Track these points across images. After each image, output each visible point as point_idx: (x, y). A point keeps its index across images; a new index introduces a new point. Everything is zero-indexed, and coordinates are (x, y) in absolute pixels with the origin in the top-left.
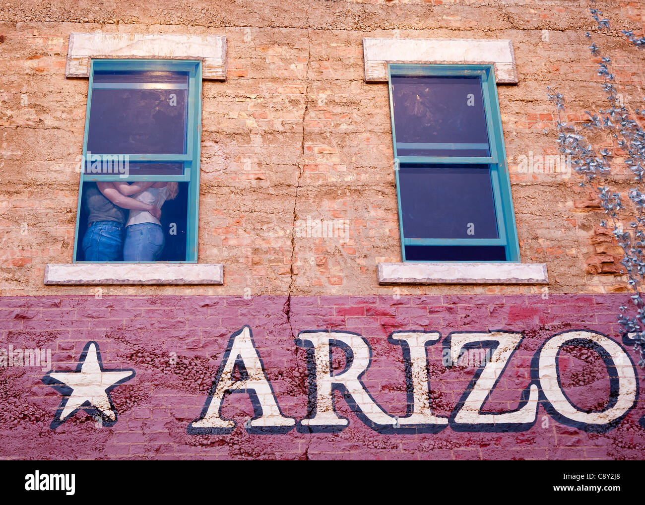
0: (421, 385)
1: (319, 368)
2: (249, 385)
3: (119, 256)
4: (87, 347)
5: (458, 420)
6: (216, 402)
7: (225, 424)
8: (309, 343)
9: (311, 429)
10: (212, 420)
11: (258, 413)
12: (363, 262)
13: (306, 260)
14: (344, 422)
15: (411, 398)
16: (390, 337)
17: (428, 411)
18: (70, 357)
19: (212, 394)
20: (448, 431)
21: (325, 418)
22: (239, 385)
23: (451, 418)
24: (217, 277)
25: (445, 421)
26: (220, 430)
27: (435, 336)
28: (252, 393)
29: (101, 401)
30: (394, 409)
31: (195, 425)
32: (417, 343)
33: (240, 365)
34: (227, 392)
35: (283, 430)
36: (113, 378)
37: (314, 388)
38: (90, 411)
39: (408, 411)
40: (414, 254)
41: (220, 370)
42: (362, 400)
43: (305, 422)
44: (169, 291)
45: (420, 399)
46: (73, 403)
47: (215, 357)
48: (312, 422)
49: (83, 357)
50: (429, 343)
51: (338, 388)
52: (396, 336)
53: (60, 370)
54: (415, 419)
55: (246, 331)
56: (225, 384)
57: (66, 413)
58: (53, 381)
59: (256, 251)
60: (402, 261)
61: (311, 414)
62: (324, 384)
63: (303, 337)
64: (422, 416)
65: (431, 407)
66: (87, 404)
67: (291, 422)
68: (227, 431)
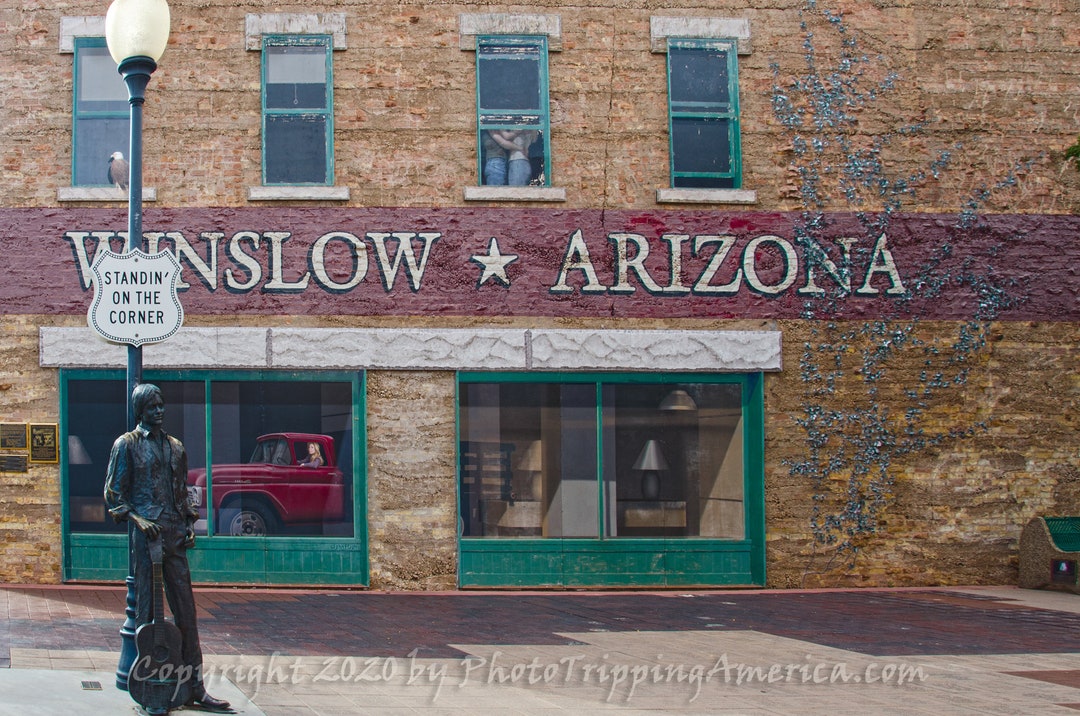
0: (677, 268)
1: (620, 255)
2: (581, 265)
3: (506, 183)
4: (491, 241)
5: (696, 289)
6: (563, 275)
7: (569, 289)
8: (614, 241)
9: (615, 292)
10: (561, 287)
11: (587, 283)
12: (647, 187)
13: (613, 186)
14: (633, 289)
15: (671, 275)
16: (661, 238)
17: (680, 284)
18: (483, 247)
19: (561, 270)
20: (690, 296)
21: (623, 286)
22: (575, 266)
23: (692, 288)
24: (563, 197)
25: (689, 290)
26: (566, 292)
27: (686, 237)
28: (583, 270)
29: (501, 274)
30: (661, 282)
31: (553, 289)
32: (676, 242)
33: (577, 255)
34: (569, 269)
35: (600, 293)
36: (507, 260)
37: (618, 267)
38: (495, 281)
39: (669, 283)
40: (680, 183)
41: (565, 256)
42: (644, 276)
43: (612, 289)
44: (534, 206)
45: (676, 277)
46: (487, 275)
47: (562, 248)
48: (616, 288)
49: (489, 247)
50: (683, 242)
51: (631, 269)
52: (664, 237)
53: (478, 254)
54: (672, 288)
55: (579, 232)
56: (567, 265)
57: (483, 280)
58: (475, 261)
59: (584, 179)
60: (671, 187)
61: (615, 284)
62: (623, 265)
63: (611, 236)
64: (676, 286)
65: (682, 281)
66: (494, 275)
67: (604, 288)
68: (570, 292)
